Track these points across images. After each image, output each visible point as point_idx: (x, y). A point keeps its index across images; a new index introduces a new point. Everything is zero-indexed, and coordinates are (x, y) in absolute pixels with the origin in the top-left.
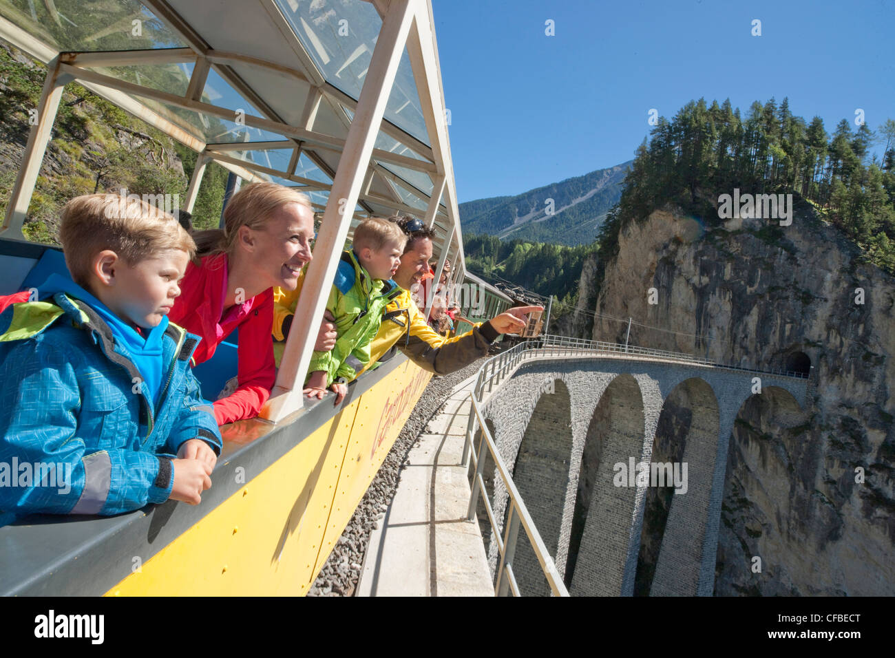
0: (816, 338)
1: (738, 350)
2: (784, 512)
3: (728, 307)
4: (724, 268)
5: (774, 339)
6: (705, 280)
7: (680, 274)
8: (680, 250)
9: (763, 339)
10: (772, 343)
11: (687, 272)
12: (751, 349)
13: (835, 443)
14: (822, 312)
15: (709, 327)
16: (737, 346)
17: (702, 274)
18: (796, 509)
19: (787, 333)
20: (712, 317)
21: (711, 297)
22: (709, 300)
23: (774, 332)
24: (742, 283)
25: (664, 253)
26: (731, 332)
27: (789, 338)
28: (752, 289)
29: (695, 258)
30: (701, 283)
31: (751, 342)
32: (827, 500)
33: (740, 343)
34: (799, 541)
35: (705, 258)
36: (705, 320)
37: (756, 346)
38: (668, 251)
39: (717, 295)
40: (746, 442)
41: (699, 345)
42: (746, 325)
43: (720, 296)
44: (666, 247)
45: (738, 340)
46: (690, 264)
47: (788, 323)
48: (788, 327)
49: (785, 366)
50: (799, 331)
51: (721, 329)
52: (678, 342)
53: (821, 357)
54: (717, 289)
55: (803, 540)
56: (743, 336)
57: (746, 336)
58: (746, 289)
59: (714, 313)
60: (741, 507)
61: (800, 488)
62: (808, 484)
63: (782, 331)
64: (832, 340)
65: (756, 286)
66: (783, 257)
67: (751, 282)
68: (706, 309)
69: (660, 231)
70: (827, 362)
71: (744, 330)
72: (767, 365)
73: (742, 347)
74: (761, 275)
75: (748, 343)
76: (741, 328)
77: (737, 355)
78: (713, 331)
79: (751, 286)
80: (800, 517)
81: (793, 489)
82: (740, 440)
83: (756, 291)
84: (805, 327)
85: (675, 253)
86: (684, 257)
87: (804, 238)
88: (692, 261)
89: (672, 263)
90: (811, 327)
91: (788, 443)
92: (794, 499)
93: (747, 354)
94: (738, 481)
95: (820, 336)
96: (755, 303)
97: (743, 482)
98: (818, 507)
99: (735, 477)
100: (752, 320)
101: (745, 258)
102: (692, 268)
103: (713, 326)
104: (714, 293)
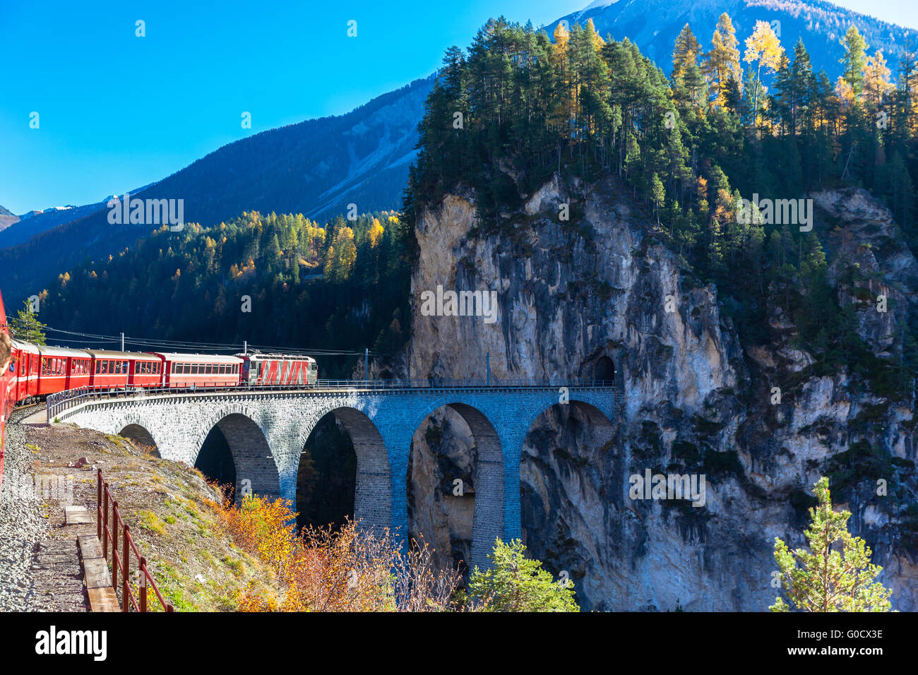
0: (619, 337)
1: (548, 365)
2: (602, 541)
3: (533, 315)
4: (525, 265)
5: (579, 345)
6: (507, 283)
7: (481, 279)
8: (478, 247)
9: (570, 349)
10: (578, 351)
11: (488, 275)
12: (561, 362)
13: (636, 452)
14: (621, 305)
15: (517, 343)
16: (547, 360)
17: (502, 276)
18: (610, 535)
19: (590, 337)
20: (519, 330)
21: (515, 305)
22: (512, 308)
23: (580, 337)
24: (543, 282)
25: (462, 252)
26: (538, 345)
27: (592, 343)
28: (554, 288)
29: (494, 256)
30: (503, 288)
31: (560, 353)
32: (634, 516)
33: (549, 357)
34: (616, 567)
35: (504, 254)
36: (512, 334)
37: (565, 358)
38: (467, 249)
39: (521, 300)
40: (568, 475)
41: (511, 367)
42: (553, 333)
43: (524, 302)
44: (463, 244)
45: (547, 354)
46: (489, 264)
47: (589, 324)
48: (590, 328)
49: (593, 375)
50: (602, 332)
51: (529, 342)
52: (491, 367)
53: (623, 357)
54: (520, 294)
55: (618, 565)
56: (551, 347)
57: (554, 347)
58: (547, 289)
59: (520, 325)
60: (567, 549)
61: (612, 510)
62: (618, 503)
63: (586, 335)
64: (632, 337)
65: (558, 284)
66: (581, 244)
67: (551, 281)
68: (511, 320)
69: (455, 223)
70: (628, 363)
71: (552, 341)
72: (576, 378)
73: (551, 361)
74: (561, 270)
75: (557, 356)
76: (548, 339)
77: (548, 372)
78: (522, 346)
79: (553, 285)
80: (615, 542)
81: (606, 512)
82: (561, 474)
83: (558, 290)
84: (606, 326)
85: (473, 251)
86: (483, 254)
87: (601, 218)
88: (491, 259)
89: (472, 265)
90: (613, 324)
91: (600, 464)
92: (608, 525)
93: (556, 369)
94: (562, 521)
95: (622, 334)
96: (558, 304)
97: (568, 522)
98: (627, 525)
99: (560, 517)
100: (557, 327)
101: (543, 250)
102: (493, 269)
103: (520, 340)
104: (517, 299)
